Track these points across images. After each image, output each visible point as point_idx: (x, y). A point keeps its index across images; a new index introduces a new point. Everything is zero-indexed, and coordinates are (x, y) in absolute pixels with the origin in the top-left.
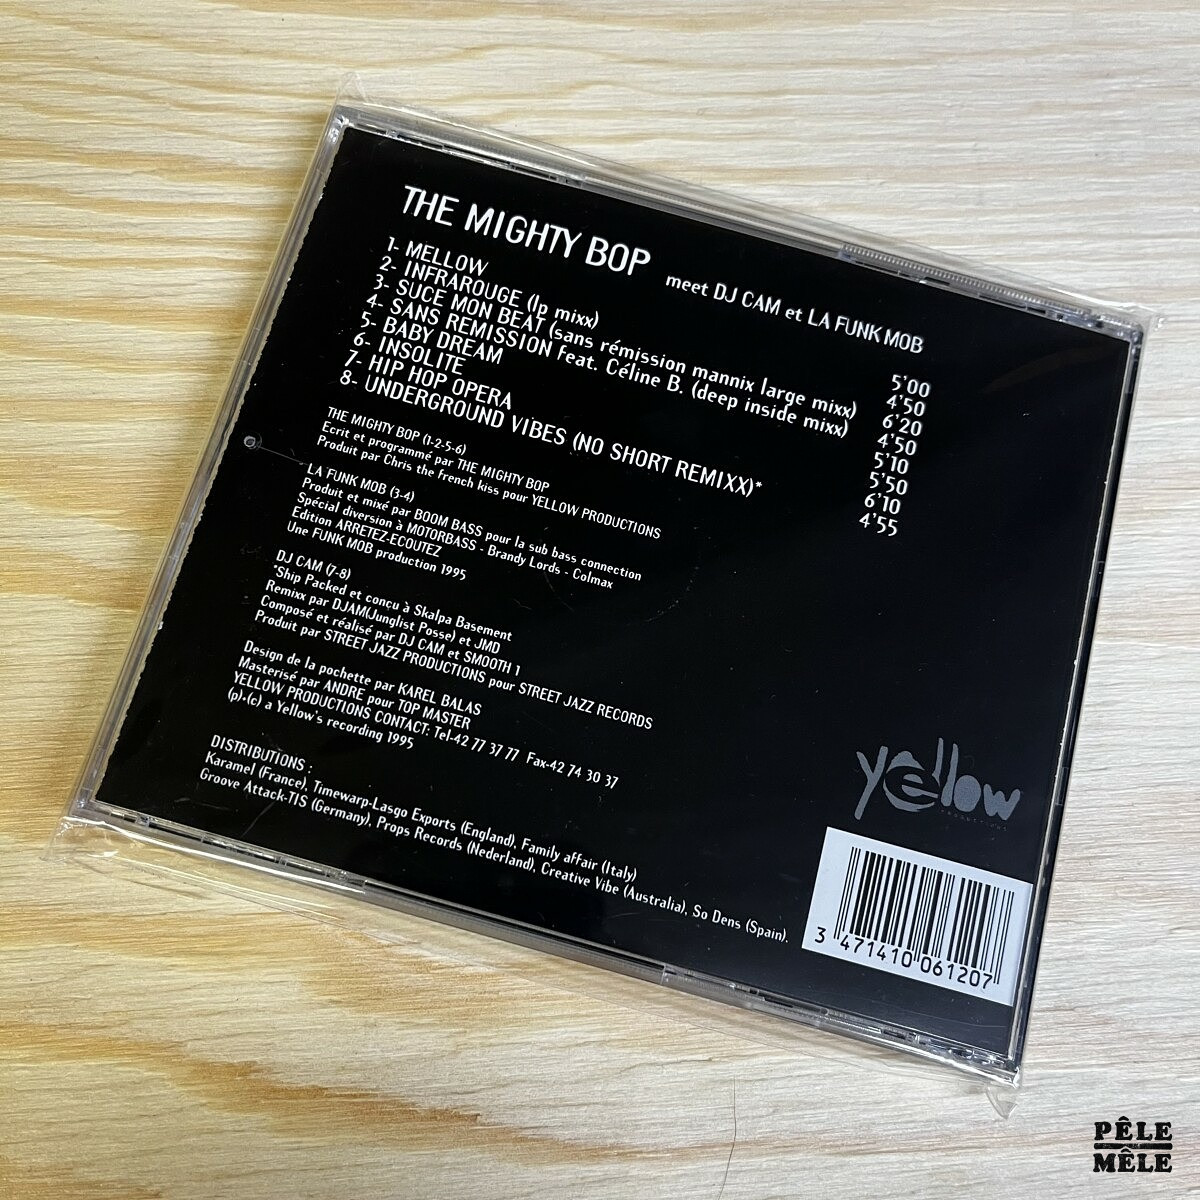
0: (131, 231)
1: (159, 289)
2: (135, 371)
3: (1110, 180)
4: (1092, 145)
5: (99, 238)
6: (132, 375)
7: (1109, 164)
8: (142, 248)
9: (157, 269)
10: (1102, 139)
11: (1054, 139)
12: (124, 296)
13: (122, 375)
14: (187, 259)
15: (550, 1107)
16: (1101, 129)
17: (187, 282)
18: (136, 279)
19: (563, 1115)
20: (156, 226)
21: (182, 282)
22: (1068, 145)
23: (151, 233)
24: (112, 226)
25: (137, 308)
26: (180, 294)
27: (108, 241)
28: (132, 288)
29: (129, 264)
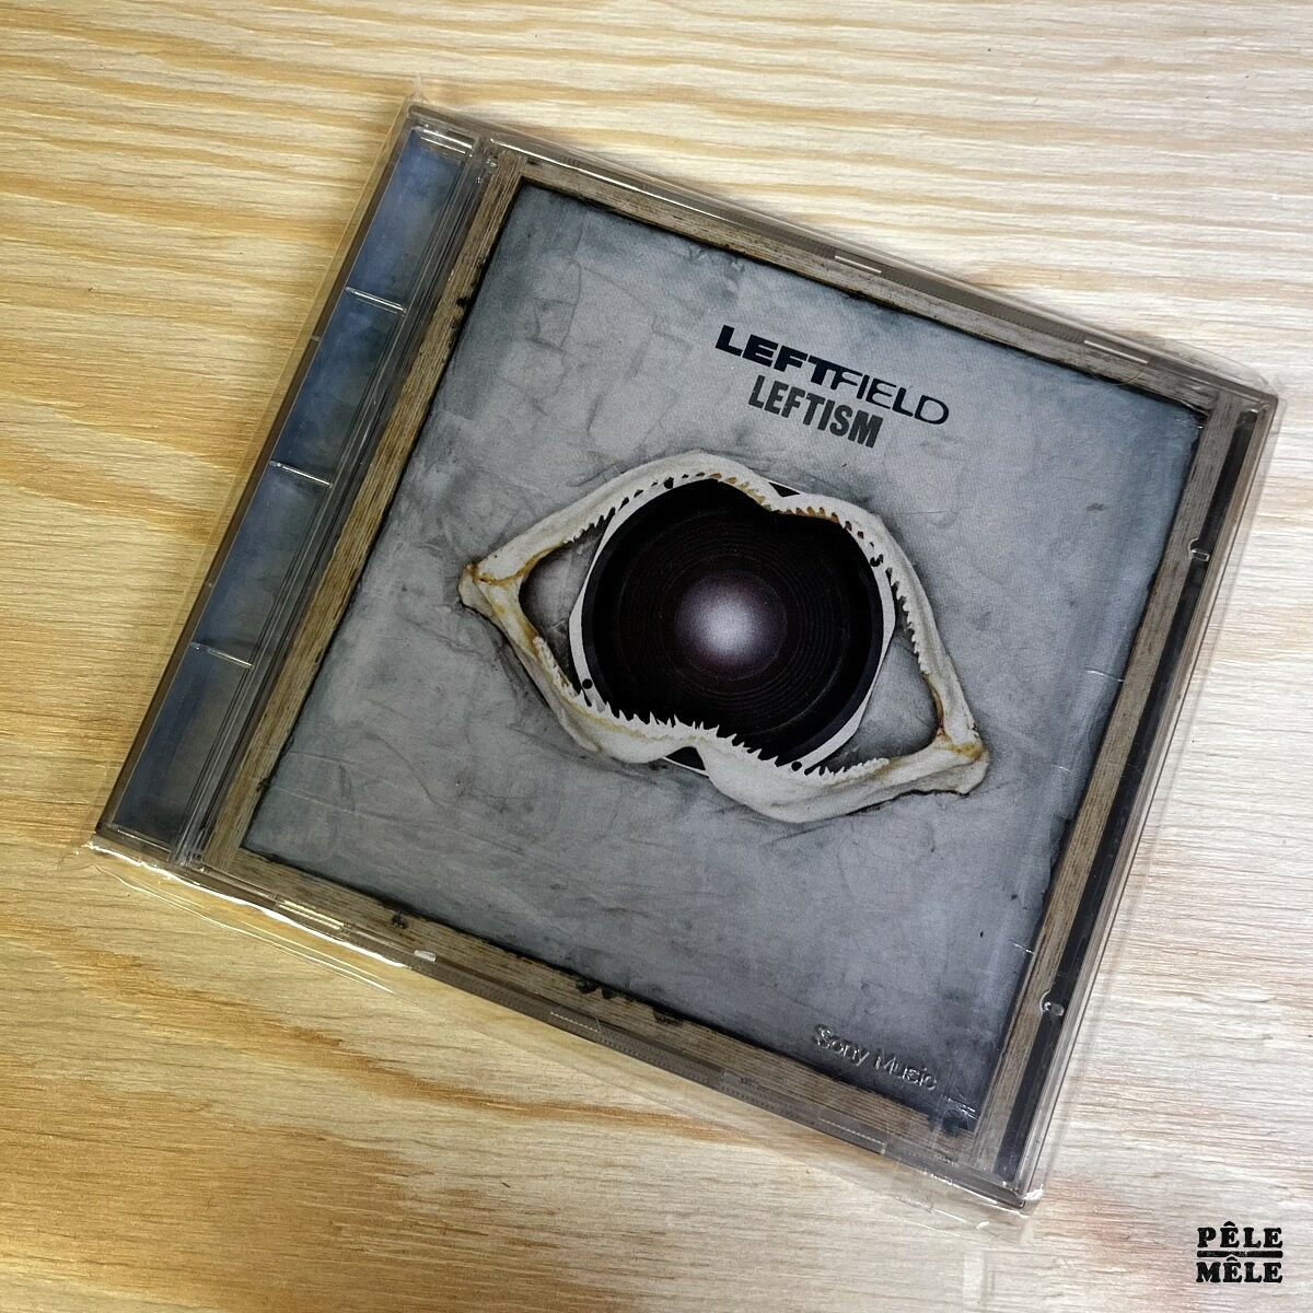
0: (126, 116)
1: (146, 178)
2: (113, 262)
3: (1181, 155)
4: (1171, 112)
5: (93, 120)
6: (110, 267)
7: (1186, 135)
8: (136, 133)
9: (146, 158)
10: (1181, 106)
11: (1128, 102)
12: (111, 182)
13: (100, 265)
14: (179, 150)
15: (411, 1044)
16: (1183, 95)
17: (175, 174)
18: (125, 167)
19: (422, 1054)
20: (151, 111)
21: (170, 174)
22: (1142, 110)
23: (146, 119)
24: (107, 108)
25: (122, 197)
26: (166, 187)
27: (101, 124)
28: (121, 175)
29: (118, 150)
